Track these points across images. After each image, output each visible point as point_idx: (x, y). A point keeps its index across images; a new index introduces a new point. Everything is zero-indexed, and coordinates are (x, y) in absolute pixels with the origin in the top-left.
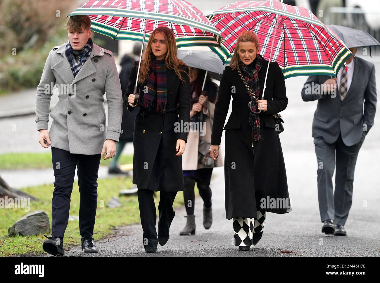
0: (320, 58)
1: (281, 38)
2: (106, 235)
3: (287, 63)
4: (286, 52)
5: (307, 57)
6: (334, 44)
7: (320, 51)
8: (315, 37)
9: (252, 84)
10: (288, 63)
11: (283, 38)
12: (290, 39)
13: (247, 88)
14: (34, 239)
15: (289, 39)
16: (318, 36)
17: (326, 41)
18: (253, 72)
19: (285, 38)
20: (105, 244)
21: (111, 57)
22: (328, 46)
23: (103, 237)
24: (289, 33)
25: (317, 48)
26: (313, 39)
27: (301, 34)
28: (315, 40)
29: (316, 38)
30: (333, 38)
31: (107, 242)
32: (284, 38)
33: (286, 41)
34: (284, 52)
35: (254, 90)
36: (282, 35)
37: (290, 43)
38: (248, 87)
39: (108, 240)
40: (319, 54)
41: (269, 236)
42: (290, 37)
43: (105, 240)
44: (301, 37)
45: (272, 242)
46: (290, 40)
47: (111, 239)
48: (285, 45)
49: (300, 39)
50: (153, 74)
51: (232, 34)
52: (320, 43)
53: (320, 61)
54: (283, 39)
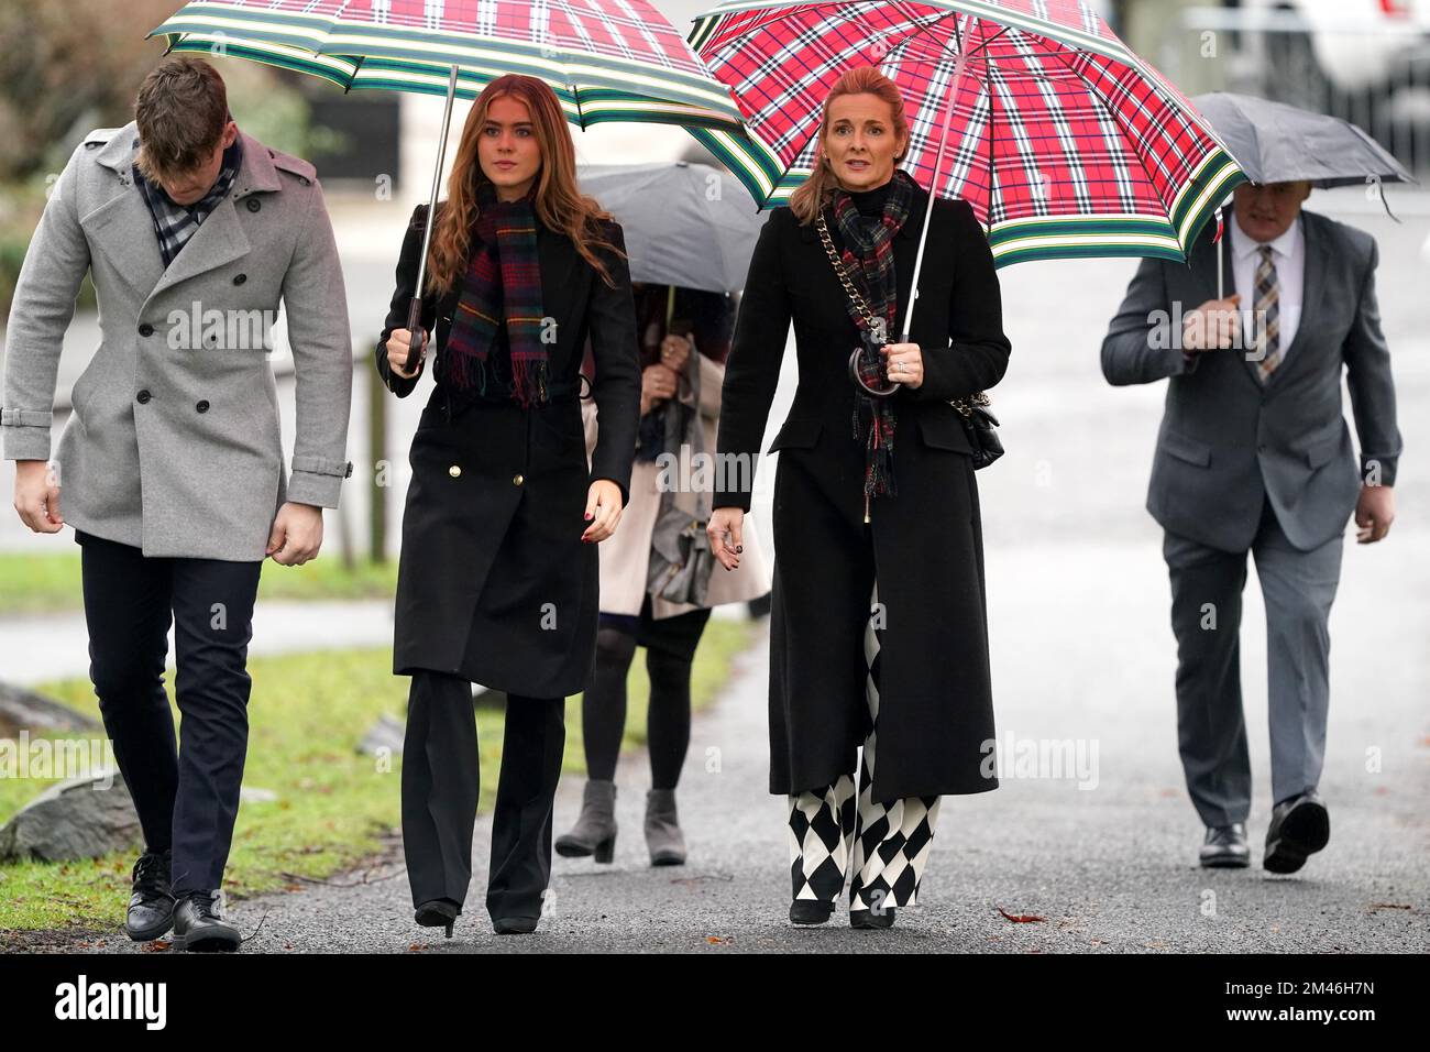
0: (1126, 189)
1: (977, 112)
2: (355, 858)
3: (1001, 209)
4: (998, 167)
5: (1077, 184)
6: (1180, 135)
7: (1126, 165)
8: (1106, 110)
9: (867, 280)
10: (1006, 208)
11: (984, 113)
12: (1014, 117)
13: (848, 294)
14: (89, 873)
15: (1008, 117)
16: (1117, 105)
17: (1150, 123)
18: (871, 237)
19: (992, 114)
20: (352, 892)
21: (310, 189)
22: (1157, 142)
23: (345, 865)
24: (1008, 94)
25: (1115, 151)
26: (1101, 117)
27: (1054, 97)
28: (1106, 120)
29: (1111, 113)
30: (1173, 112)
31: (358, 883)
32: (988, 111)
33: (997, 124)
34: (991, 165)
35: (876, 305)
36: (982, 102)
37: (1011, 132)
38: (853, 293)
39: (365, 876)
40: (1122, 173)
41: (961, 858)
42: (1012, 111)
43: (352, 876)
44: (1055, 109)
45: (972, 881)
46: (1012, 120)
47: (374, 872)
48: (992, 141)
49: (1051, 115)
50: (483, 256)
51: (790, 94)
52: (1124, 132)
53: (1124, 201)
54: (986, 117)
